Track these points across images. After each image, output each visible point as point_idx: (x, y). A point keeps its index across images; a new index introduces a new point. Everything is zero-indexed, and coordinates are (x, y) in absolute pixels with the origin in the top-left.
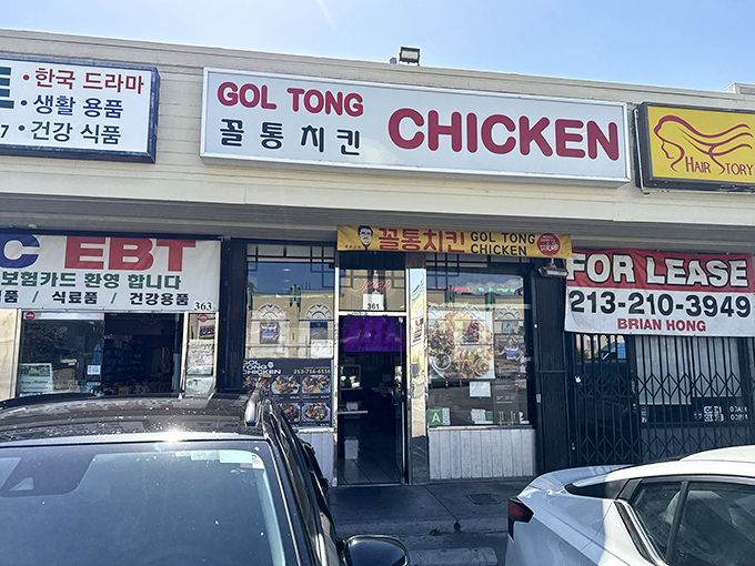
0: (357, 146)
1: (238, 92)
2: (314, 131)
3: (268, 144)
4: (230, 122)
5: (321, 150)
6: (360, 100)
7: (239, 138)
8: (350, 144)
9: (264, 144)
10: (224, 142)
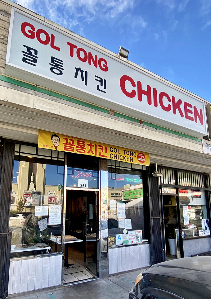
0: (105, 88)
1: (35, 32)
2: (82, 72)
3: (54, 70)
4: (29, 49)
5: (86, 84)
6: (106, 63)
7: (35, 61)
8: (102, 85)
9: (52, 69)
10: (24, 60)
